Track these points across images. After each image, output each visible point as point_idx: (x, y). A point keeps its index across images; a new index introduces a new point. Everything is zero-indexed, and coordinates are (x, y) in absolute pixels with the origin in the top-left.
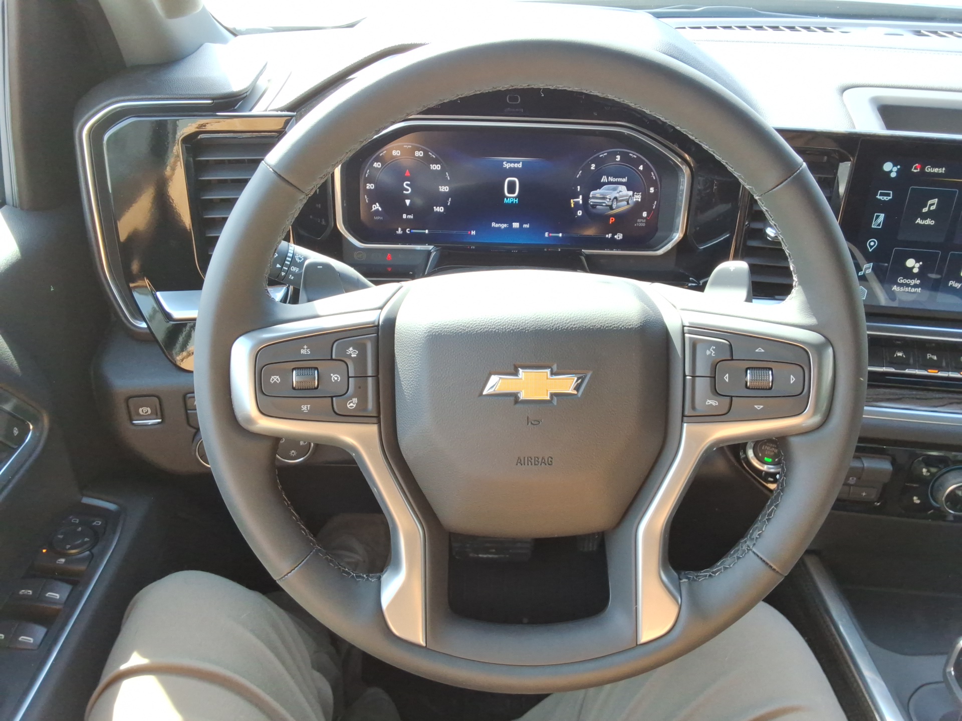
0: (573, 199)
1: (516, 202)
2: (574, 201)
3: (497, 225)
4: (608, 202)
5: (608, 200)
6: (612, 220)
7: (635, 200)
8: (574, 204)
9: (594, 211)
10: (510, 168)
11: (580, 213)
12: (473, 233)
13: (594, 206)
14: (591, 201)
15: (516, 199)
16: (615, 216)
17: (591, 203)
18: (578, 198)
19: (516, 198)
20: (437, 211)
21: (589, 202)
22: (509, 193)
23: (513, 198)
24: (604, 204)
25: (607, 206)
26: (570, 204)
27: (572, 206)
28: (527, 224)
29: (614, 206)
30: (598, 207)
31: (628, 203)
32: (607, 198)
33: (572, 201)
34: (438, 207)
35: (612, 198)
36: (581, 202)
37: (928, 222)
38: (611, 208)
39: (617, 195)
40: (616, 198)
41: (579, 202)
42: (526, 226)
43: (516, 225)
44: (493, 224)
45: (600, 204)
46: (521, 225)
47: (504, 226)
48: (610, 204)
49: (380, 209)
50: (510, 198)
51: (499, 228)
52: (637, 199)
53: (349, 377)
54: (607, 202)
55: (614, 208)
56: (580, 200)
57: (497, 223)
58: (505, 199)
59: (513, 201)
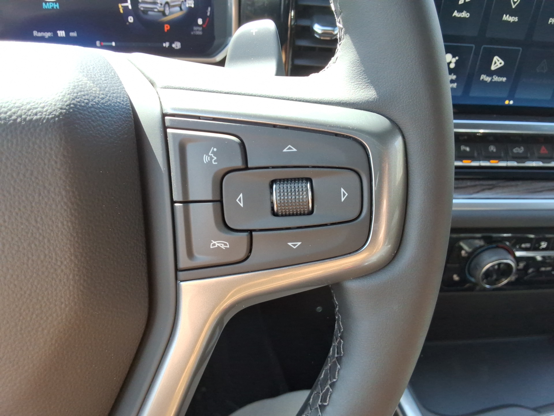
0: (121, 3)
1: (56, 7)
2: (122, 6)
4: (159, 8)
5: (159, 5)
6: (167, 28)
7: (187, 6)
8: (123, 10)
9: (145, 17)
11: (131, 19)
13: (145, 11)
14: (142, 6)
15: (56, 4)
16: (168, 22)
17: (142, 9)
18: (127, 2)
21: (139, 7)
23: (53, 3)
24: (156, 10)
25: (159, 11)
26: (119, 9)
27: (122, 11)
28: (73, 32)
29: (167, 12)
30: (150, 13)
31: (181, 9)
32: (158, 3)
33: (120, 6)
35: (163, 3)
36: (130, 7)
37: (465, 14)
38: (164, 14)
39: (169, 0)
40: (167, 3)
41: (127, 7)
42: (73, 34)
43: (61, 33)
45: (152, 10)
46: (67, 34)
47: (48, 35)
48: (162, 9)
52: (190, 5)
54: (158, 8)
55: (167, 14)
56: (129, 4)
57: (39, 31)
58: (44, 4)
59: (52, 6)
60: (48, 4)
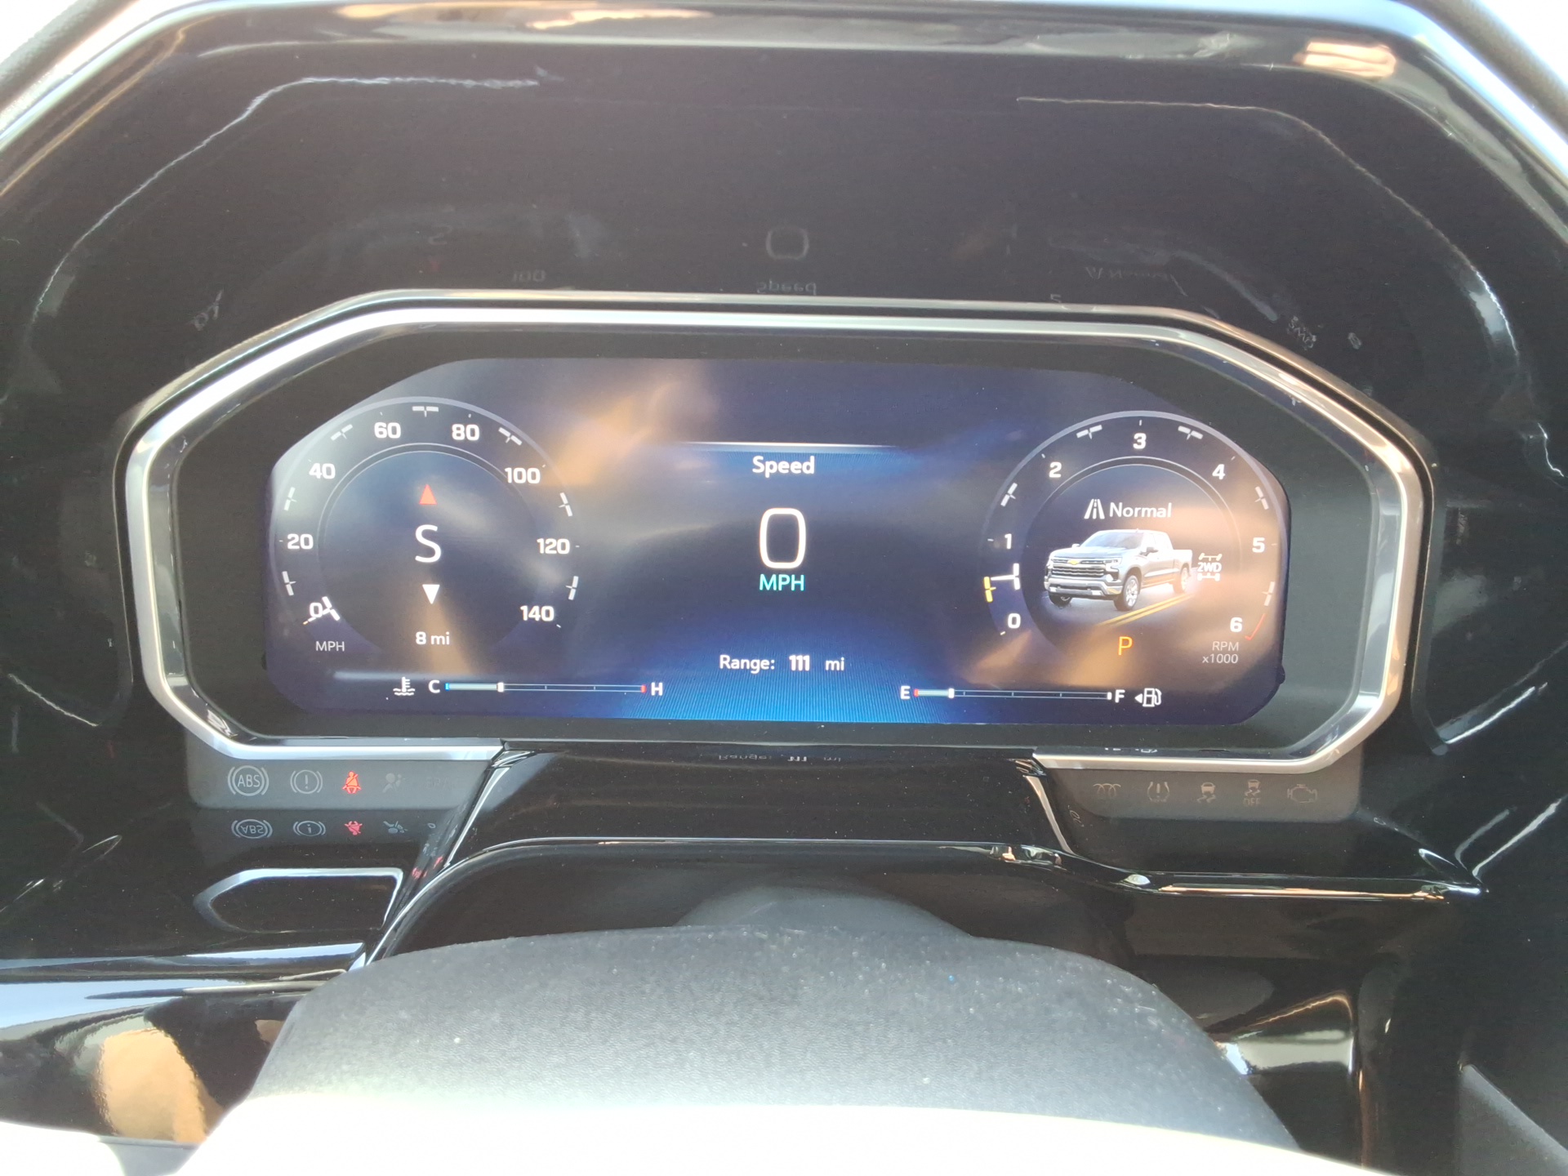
0: (990, 576)
1: (798, 586)
2: (992, 584)
3: (737, 664)
4: (1107, 585)
5: (1109, 578)
6: (1124, 644)
7: (1200, 577)
8: (994, 593)
9: (1061, 613)
10: (777, 476)
11: (1014, 621)
12: (657, 689)
13: (1061, 599)
15: (798, 578)
16: (1134, 629)
17: (1053, 590)
18: (1009, 571)
19: (796, 573)
20: (531, 620)
21: (1046, 584)
22: (775, 555)
23: (789, 572)
24: (1096, 593)
25: (1106, 597)
26: (983, 590)
27: (989, 598)
28: (836, 657)
29: (1130, 599)
30: (1074, 600)
31: (1178, 590)
32: (1106, 573)
33: (987, 580)
34: (536, 608)
35: (1123, 573)
36: (1017, 586)
38: (1120, 603)
39: (1141, 563)
40: (1134, 571)
41: (1010, 583)
42: (836, 665)
43: (800, 662)
44: (724, 661)
45: (1083, 592)
46: (817, 665)
47: (759, 665)
48: (1115, 590)
49: (337, 617)
50: (778, 572)
51: (745, 672)
52: (1209, 576)
54: (1103, 584)
55: (1130, 604)
56: (1014, 577)
57: (735, 654)
58: (763, 578)
59: (787, 583)
60: (774, 577)
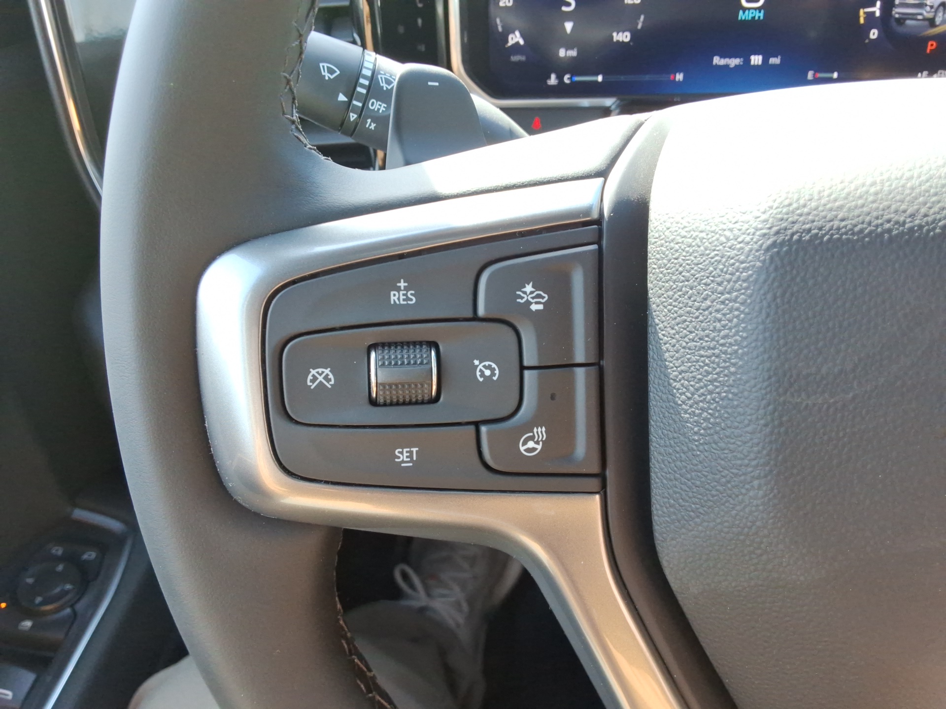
0: (864, 7)
1: (759, 17)
2: (865, 13)
3: (722, 62)
4: (927, 13)
5: (928, 8)
6: (931, 46)
8: (865, 19)
9: (900, 30)
11: (874, 34)
12: (679, 77)
13: (901, 21)
14: (897, 12)
15: (760, 12)
16: (938, 38)
17: (897, 16)
18: (874, 5)
19: (759, 9)
20: (618, 41)
21: (893, 12)
23: (755, 9)
24: (920, 17)
25: (925, 19)
26: (859, 17)
27: (862, 21)
28: (776, 56)
29: (939, 20)
30: (908, 22)
32: (926, 5)
33: (862, 12)
34: (620, 34)
35: (936, 5)
36: (878, 14)
38: (932, 22)
40: (942, 4)
41: (874, 13)
42: (775, 61)
43: (756, 60)
44: (717, 60)
45: (913, 17)
46: (765, 61)
47: (734, 62)
48: (930, 15)
49: (522, 42)
50: (749, 9)
51: (726, 66)
53: (522, 368)
54: (925, 13)
55: (938, 23)
56: (877, 10)
57: (723, 56)
58: (741, 12)
59: (753, 15)
60: (747, 12)
